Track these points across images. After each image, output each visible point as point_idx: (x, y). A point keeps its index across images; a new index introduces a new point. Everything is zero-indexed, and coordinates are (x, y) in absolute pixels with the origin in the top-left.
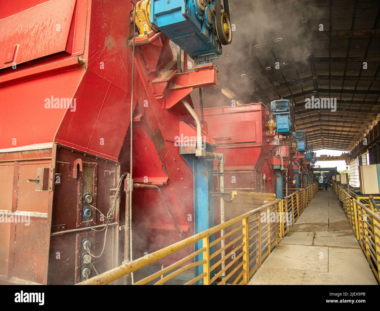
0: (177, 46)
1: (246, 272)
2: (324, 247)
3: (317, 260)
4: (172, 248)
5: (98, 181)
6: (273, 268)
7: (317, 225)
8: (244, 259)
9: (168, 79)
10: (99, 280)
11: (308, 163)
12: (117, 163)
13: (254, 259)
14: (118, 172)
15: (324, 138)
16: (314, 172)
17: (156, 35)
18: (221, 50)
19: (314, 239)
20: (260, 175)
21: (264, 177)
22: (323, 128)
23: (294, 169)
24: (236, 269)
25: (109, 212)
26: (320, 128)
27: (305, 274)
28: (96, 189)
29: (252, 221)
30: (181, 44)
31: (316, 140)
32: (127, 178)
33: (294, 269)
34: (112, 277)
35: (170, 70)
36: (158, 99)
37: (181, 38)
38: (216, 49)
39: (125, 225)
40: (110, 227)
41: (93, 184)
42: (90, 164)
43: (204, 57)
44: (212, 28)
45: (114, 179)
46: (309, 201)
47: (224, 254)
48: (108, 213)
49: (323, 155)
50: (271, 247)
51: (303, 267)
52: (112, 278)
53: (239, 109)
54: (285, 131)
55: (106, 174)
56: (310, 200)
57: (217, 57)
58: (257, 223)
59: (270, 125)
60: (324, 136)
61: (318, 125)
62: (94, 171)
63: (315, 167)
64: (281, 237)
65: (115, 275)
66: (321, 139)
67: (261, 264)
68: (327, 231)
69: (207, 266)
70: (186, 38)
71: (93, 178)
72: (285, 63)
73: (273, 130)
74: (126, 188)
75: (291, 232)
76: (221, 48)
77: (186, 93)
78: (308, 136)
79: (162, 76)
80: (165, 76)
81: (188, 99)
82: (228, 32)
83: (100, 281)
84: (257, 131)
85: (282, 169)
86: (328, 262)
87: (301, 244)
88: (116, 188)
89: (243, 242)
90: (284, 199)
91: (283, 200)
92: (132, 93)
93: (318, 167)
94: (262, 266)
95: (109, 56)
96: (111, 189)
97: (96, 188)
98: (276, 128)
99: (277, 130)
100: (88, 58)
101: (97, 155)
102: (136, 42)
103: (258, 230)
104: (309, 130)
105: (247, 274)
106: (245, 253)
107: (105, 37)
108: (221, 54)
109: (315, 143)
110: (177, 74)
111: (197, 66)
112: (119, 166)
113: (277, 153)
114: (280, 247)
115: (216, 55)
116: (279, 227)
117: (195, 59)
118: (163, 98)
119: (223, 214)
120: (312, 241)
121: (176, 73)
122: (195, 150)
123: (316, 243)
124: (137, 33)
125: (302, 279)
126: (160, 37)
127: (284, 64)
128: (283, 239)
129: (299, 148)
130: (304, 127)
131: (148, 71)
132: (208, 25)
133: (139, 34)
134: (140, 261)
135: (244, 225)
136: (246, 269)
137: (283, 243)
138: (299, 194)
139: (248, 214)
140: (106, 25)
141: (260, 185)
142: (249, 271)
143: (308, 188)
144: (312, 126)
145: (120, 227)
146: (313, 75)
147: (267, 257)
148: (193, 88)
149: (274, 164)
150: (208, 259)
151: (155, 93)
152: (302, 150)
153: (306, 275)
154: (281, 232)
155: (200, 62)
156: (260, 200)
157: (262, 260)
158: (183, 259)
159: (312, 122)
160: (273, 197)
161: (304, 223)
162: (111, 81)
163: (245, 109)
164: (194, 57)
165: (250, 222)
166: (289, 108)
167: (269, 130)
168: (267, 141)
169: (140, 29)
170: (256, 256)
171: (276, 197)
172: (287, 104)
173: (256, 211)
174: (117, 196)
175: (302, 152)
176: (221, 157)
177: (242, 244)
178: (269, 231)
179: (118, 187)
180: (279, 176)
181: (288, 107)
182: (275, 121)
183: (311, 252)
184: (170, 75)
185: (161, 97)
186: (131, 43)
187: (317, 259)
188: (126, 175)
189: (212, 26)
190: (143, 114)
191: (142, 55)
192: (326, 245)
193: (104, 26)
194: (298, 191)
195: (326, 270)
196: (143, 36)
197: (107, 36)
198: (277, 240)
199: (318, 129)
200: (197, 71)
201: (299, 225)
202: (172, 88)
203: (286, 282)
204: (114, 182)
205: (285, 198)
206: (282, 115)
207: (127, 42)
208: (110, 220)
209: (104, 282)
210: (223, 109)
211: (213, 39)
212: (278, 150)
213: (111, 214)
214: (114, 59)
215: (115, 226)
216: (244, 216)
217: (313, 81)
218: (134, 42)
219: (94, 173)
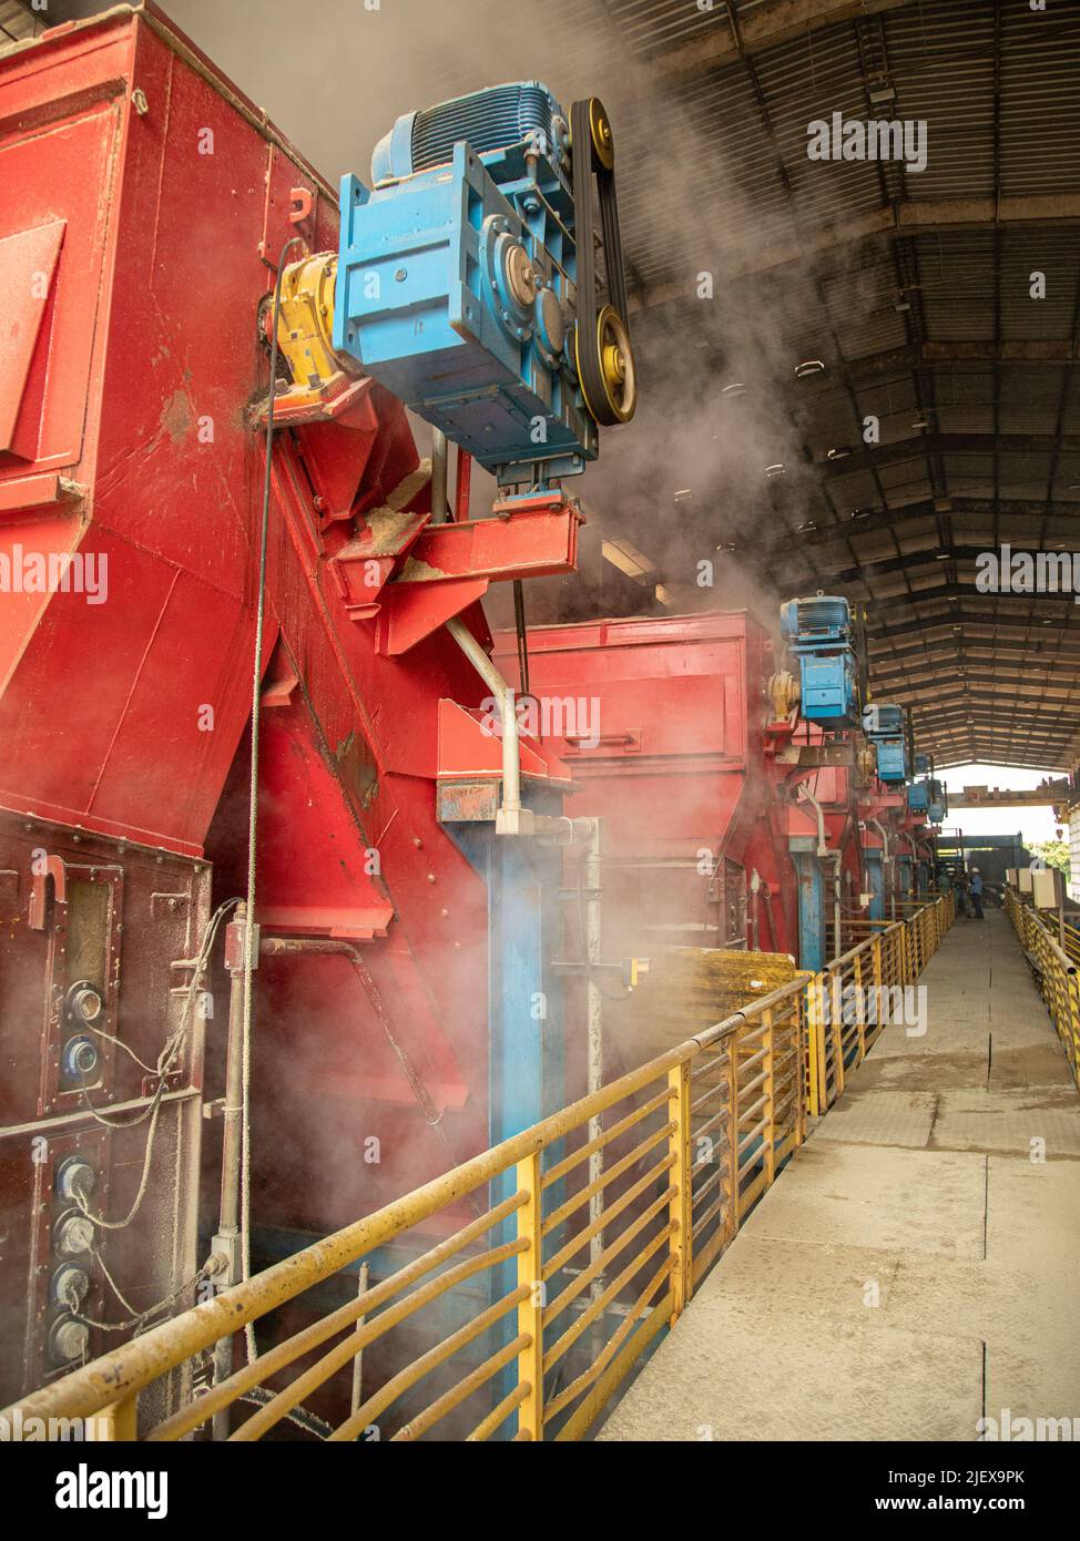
0: (432, 432)
1: (680, 1264)
2: (971, 1156)
3: (943, 1210)
4: (398, 1215)
5: (124, 933)
6: (784, 1243)
7: (947, 1062)
8: (672, 1217)
9: (397, 548)
10: (113, 1371)
11: (915, 821)
12: (199, 862)
13: (711, 1212)
14: (201, 895)
15: (976, 724)
16: (940, 851)
17: (356, 386)
18: (594, 442)
19: (934, 1121)
20: (741, 875)
21: (756, 884)
22: (973, 688)
23: (865, 846)
24: (642, 1259)
25: (165, 1052)
26: (961, 689)
27: (898, 1266)
28: (116, 968)
29: (704, 1068)
30: (448, 423)
31: (946, 732)
32: (237, 921)
33: (858, 1248)
34: (164, 1355)
35: (405, 511)
36: (357, 622)
37: (447, 404)
38: (576, 440)
39: (225, 1096)
40: (167, 1108)
41: (107, 945)
42: (98, 874)
43: (533, 467)
44: (563, 366)
45: (188, 924)
46: (920, 964)
47: (600, 1205)
48: (162, 1055)
49: (974, 787)
50: (774, 1156)
51: (893, 1240)
52: (166, 1358)
53: (662, 632)
54: (834, 713)
55: (156, 905)
56: (923, 961)
57: (580, 470)
58: (722, 1073)
59: (779, 693)
60: (974, 716)
61: (955, 678)
62: (111, 898)
63: (945, 834)
64: (815, 1111)
65: (178, 1348)
66: (965, 729)
67: (737, 1225)
68: (983, 1090)
69: (533, 1263)
70: (464, 405)
71: (106, 925)
72: (833, 451)
73: (789, 710)
74: (234, 956)
75: (851, 1091)
76: (594, 434)
77: (464, 597)
78: (916, 716)
79: (374, 533)
80: (385, 534)
81: (473, 619)
82: (623, 380)
83: (118, 1380)
84: (728, 714)
85: (819, 854)
86: (985, 1218)
87: (886, 1142)
88: (192, 956)
89: (671, 1150)
90: (826, 970)
91: (822, 975)
92: (260, 608)
93: (952, 834)
94: (742, 1234)
95: (175, 467)
96: (173, 963)
97: (117, 961)
98: (799, 702)
99: (804, 712)
100: (97, 480)
101: (124, 838)
102: (280, 414)
103: (727, 1102)
104: (921, 695)
105: (684, 1273)
106: (676, 1194)
107: (162, 398)
108: (595, 459)
109: (944, 741)
110: (431, 525)
111: (505, 500)
112: (208, 874)
113: (803, 796)
114: (808, 1155)
115: (576, 461)
116: (808, 1074)
117: (499, 472)
118: (376, 616)
119: (598, 1045)
120: (927, 1131)
121: (429, 521)
122: (494, 807)
123: (941, 1140)
124: (283, 379)
125: (887, 1288)
126: (368, 399)
127: (832, 455)
128: (820, 1123)
129: (883, 768)
130: (904, 683)
131: (322, 516)
132: (549, 358)
133: (291, 382)
134: (275, 1278)
135: (675, 1090)
136: (679, 1251)
137: (821, 1140)
138: (881, 944)
139: (690, 1050)
140: (166, 351)
141: (738, 912)
142: (694, 1258)
143: (915, 916)
144: (930, 681)
145: (207, 1106)
146: (935, 497)
147: (761, 1196)
148: (491, 581)
149: (790, 834)
150: (536, 1234)
151: (347, 599)
152: (893, 777)
153: (904, 1272)
154: (814, 1095)
155: (517, 485)
156: (738, 978)
157: (743, 1212)
158: (440, 1246)
159: (930, 667)
160: (785, 968)
161: (898, 1054)
162: (181, 562)
163: (686, 632)
164: (495, 466)
165: (696, 1073)
166: (846, 630)
167: (773, 708)
168: (766, 749)
169: (293, 365)
170: (718, 1200)
171: (798, 966)
172: (839, 615)
173: (720, 1033)
174: (199, 988)
175: (894, 782)
176: (594, 829)
177: (666, 1159)
178: (769, 1100)
179: (201, 952)
180: (808, 879)
181: (843, 626)
182: (797, 675)
183: (923, 1175)
184: (403, 533)
185: (371, 614)
186: (261, 417)
187: (944, 1205)
188: (234, 909)
189: (561, 360)
190: (299, 678)
191: (301, 458)
192: (981, 1144)
193: (160, 355)
194: (877, 934)
195: (977, 1249)
196: (304, 394)
197: (169, 393)
198: (798, 1127)
199: (954, 690)
200: (507, 520)
201: (882, 1062)
202: (413, 580)
203: (829, 1299)
204: (187, 936)
205: (830, 966)
206: (821, 654)
207: (245, 411)
208: (169, 1079)
209: (133, 1380)
210: (606, 630)
211: (567, 403)
212: (808, 782)
213: (173, 1059)
214: (195, 476)
215: (187, 1102)
216: (675, 1058)
217: (938, 519)
218: (272, 415)
219: (110, 904)
